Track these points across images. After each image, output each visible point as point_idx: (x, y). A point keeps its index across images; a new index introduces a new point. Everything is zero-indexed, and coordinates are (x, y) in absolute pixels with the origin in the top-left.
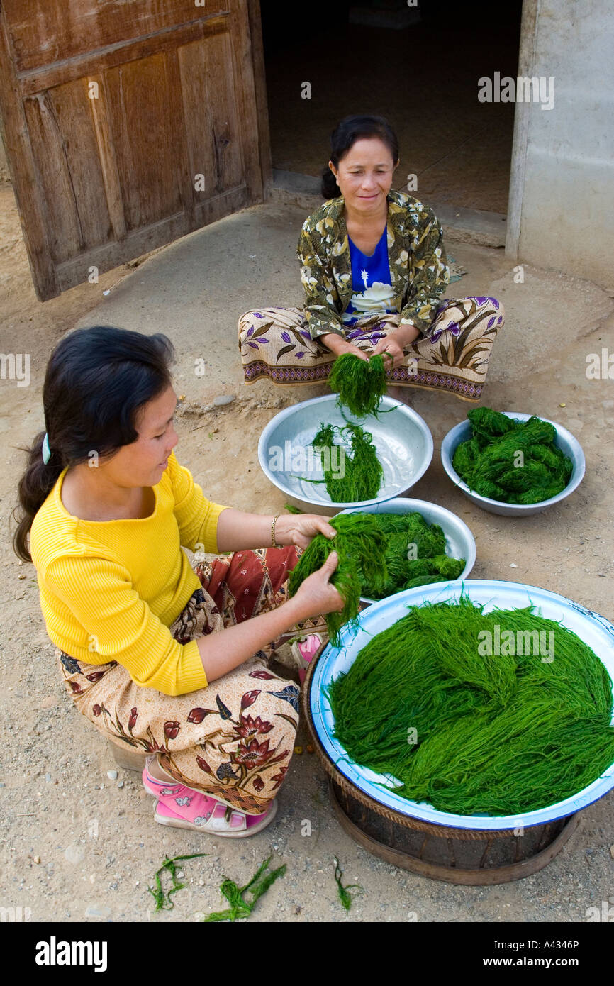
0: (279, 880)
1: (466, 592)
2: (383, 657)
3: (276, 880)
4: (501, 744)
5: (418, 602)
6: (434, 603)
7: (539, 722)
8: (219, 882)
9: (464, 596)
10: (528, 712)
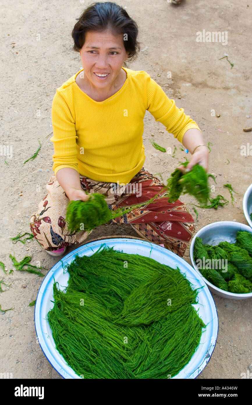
0: (37, 276)
1: (200, 290)
2: (136, 264)
3: (37, 275)
4: (92, 328)
5: (183, 271)
6: (187, 278)
7: (110, 342)
8: (29, 254)
9: (198, 290)
10: (114, 335)
